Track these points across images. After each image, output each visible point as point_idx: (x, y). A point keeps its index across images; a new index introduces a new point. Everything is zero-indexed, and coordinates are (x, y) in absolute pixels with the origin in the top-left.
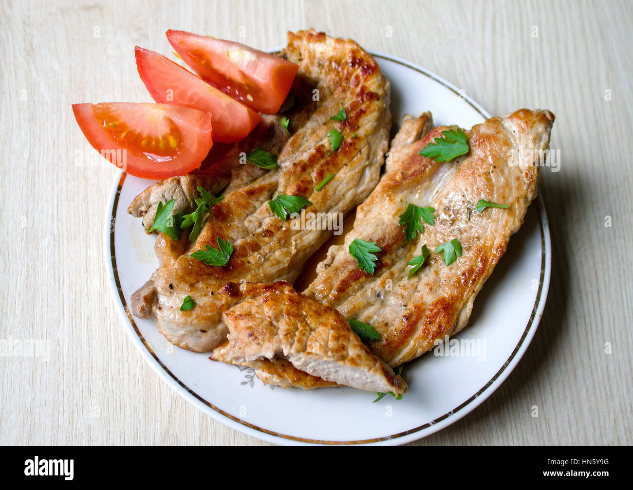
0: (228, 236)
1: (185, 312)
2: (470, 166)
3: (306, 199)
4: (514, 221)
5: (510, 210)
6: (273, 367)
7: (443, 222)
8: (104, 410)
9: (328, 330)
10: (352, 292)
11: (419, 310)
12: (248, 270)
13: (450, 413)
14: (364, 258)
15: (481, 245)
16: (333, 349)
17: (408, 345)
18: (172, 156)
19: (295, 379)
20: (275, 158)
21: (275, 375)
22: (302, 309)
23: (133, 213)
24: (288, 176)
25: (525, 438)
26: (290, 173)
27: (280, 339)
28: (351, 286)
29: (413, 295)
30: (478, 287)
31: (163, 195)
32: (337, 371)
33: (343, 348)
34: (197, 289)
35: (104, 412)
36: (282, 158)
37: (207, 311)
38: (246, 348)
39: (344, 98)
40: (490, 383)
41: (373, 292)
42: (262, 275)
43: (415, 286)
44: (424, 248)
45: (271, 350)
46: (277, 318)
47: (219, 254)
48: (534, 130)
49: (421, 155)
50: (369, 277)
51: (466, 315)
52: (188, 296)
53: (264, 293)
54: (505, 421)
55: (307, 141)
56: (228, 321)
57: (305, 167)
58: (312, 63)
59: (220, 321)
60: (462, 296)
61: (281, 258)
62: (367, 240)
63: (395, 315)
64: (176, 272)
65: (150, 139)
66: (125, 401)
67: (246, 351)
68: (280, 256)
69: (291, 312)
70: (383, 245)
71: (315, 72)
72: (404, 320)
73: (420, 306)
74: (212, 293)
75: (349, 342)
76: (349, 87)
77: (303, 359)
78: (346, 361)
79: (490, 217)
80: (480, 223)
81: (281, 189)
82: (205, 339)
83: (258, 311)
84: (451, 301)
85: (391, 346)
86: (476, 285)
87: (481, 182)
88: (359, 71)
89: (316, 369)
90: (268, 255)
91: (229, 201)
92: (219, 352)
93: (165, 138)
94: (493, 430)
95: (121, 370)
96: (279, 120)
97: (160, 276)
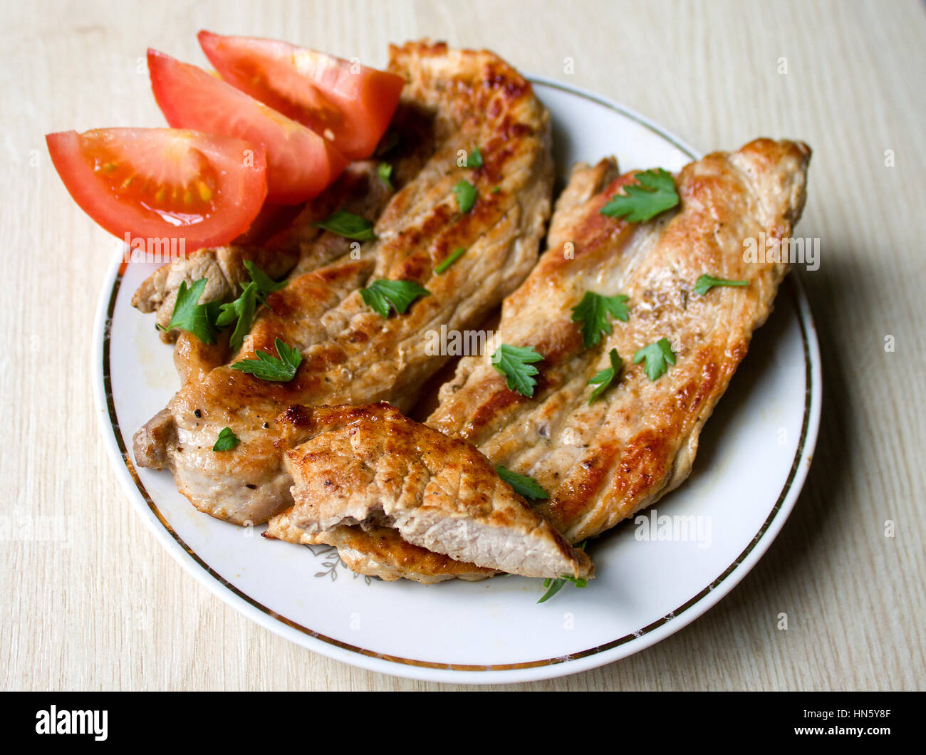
0: (294, 340)
1: (220, 454)
2: (683, 227)
3: (420, 286)
4: (758, 307)
5: (750, 289)
6: (368, 542)
7: (643, 315)
8: (88, 628)
9: (457, 474)
10: (498, 426)
11: (610, 450)
12: (327, 392)
13: (668, 616)
14: (517, 372)
15: (706, 345)
16: (467, 499)
17: (593, 507)
18: (203, 214)
19: (405, 559)
20: (370, 225)
21: (370, 554)
22: (414, 443)
23: (139, 305)
24: (390, 252)
25: (796, 668)
26: (395, 247)
27: (378, 489)
28: (496, 416)
29: (598, 429)
30: (705, 412)
31: (187, 275)
32: (474, 540)
33: (484, 499)
34: (242, 419)
35: (87, 632)
36: (381, 225)
37: (257, 453)
38: (322, 505)
39: (478, 135)
40: (733, 568)
41: (533, 426)
42: (349, 400)
43: (601, 416)
44: (614, 354)
45: (363, 504)
46: (373, 456)
47: (279, 365)
48: (780, 167)
49: (602, 214)
50: (525, 402)
51: (688, 457)
52: (227, 429)
53: (352, 420)
54: (761, 640)
55: (421, 199)
56: (292, 466)
57: (417, 238)
58: (427, 85)
59: (279, 469)
60: (680, 427)
61: (381, 376)
62: (520, 346)
63: (570, 460)
64: (207, 391)
65: (168, 187)
66: (123, 616)
67: (320, 510)
68: (378, 372)
69: (396, 447)
70: (546, 352)
71: (431, 98)
72: (586, 468)
73: (610, 445)
74: (267, 426)
75: (494, 490)
76: (485, 119)
77: (417, 521)
78: (489, 519)
79: (718, 302)
80: (702, 313)
81: (379, 271)
82: (254, 500)
83: (342, 447)
84: (661, 435)
85: (564, 509)
86: (701, 410)
87: (699, 249)
88: (500, 94)
89: (440, 538)
90: (359, 371)
91: (296, 288)
92: (278, 524)
93: (192, 185)
94: (742, 658)
95: (118, 566)
96: (376, 168)
97: (181, 398)
